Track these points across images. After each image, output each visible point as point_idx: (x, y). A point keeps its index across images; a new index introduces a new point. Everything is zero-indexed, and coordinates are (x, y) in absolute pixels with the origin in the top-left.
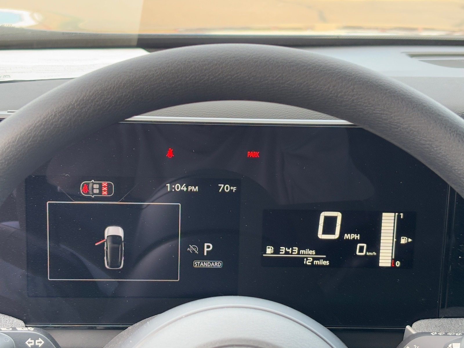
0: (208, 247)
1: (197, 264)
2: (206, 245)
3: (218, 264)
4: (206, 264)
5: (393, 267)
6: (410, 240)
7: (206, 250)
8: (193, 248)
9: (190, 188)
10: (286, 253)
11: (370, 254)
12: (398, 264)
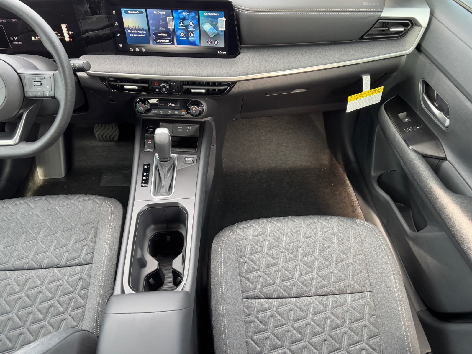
0: (16, 38)
1: (14, 43)
2: (15, 37)
3: (20, 43)
4: (17, 43)
5: (70, 41)
6: (72, 33)
7: (15, 39)
8: (11, 38)
9: (3, 21)
10: (38, 38)
11: (62, 37)
12: (71, 40)
